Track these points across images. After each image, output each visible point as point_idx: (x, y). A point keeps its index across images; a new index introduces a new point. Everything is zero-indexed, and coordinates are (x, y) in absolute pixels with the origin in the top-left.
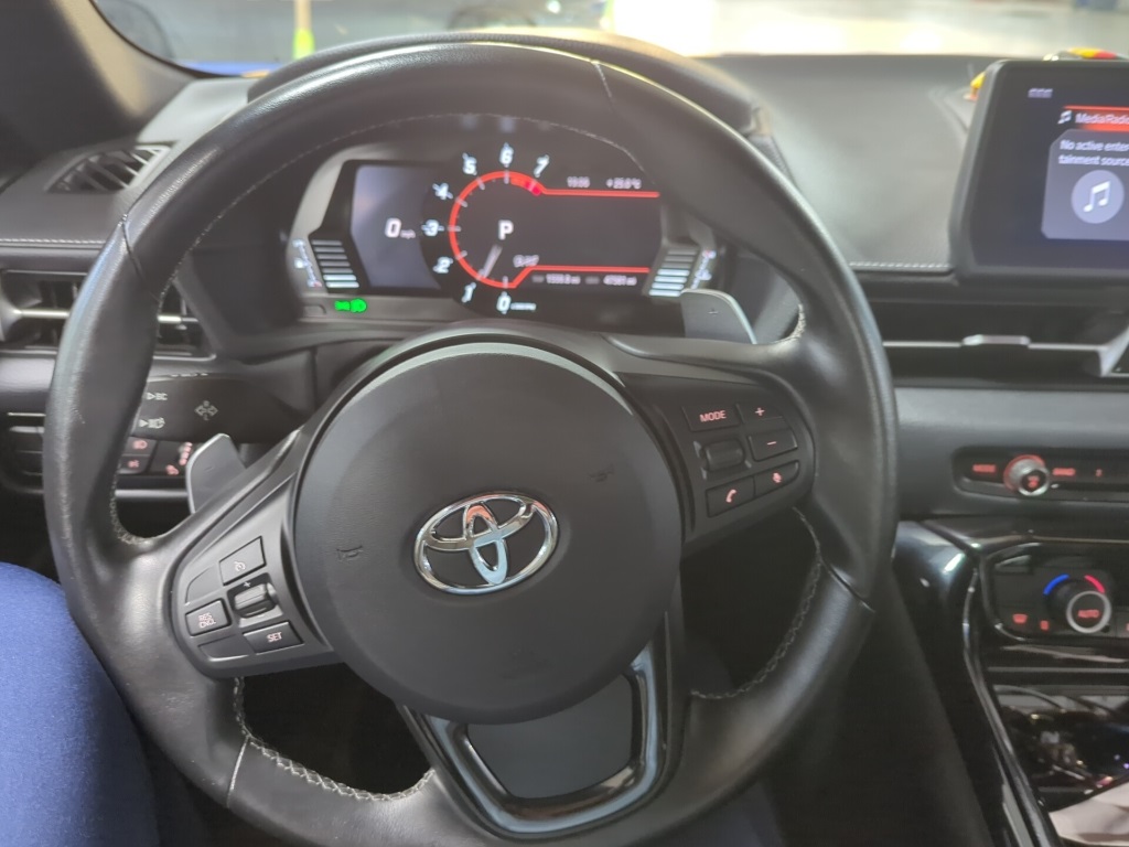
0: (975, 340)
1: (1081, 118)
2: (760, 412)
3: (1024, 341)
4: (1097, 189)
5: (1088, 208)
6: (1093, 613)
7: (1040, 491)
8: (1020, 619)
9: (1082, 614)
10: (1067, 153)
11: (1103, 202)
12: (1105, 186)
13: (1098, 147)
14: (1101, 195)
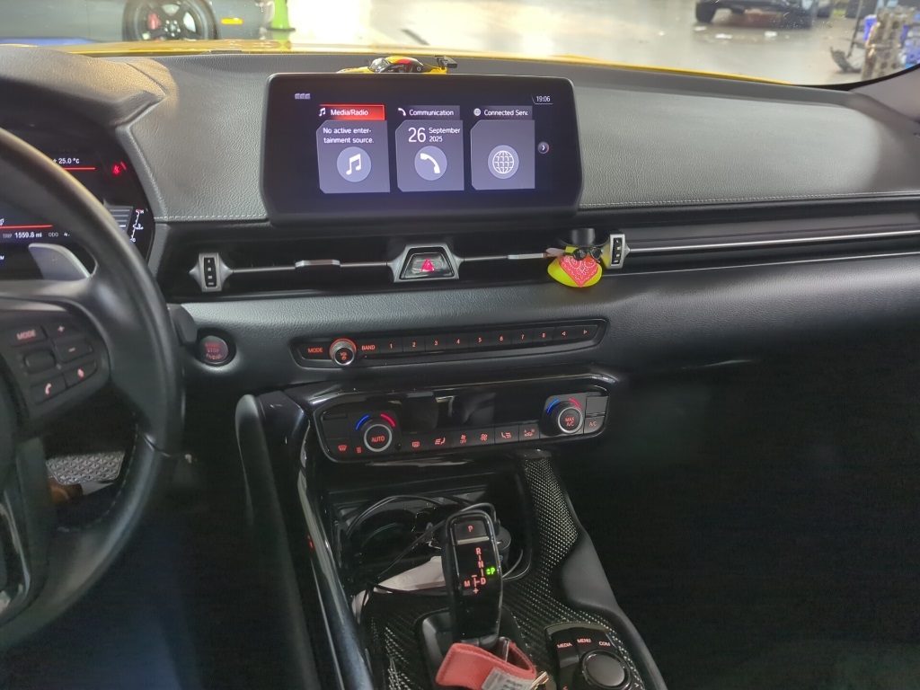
0: (302, 264)
1: (334, 113)
2: (61, 329)
3: (336, 262)
4: (352, 160)
5: (349, 172)
6: (382, 438)
7: (348, 363)
8: (342, 448)
9: (374, 440)
10: (328, 136)
11: (358, 168)
12: (358, 157)
13: (349, 131)
14: (356, 163)
